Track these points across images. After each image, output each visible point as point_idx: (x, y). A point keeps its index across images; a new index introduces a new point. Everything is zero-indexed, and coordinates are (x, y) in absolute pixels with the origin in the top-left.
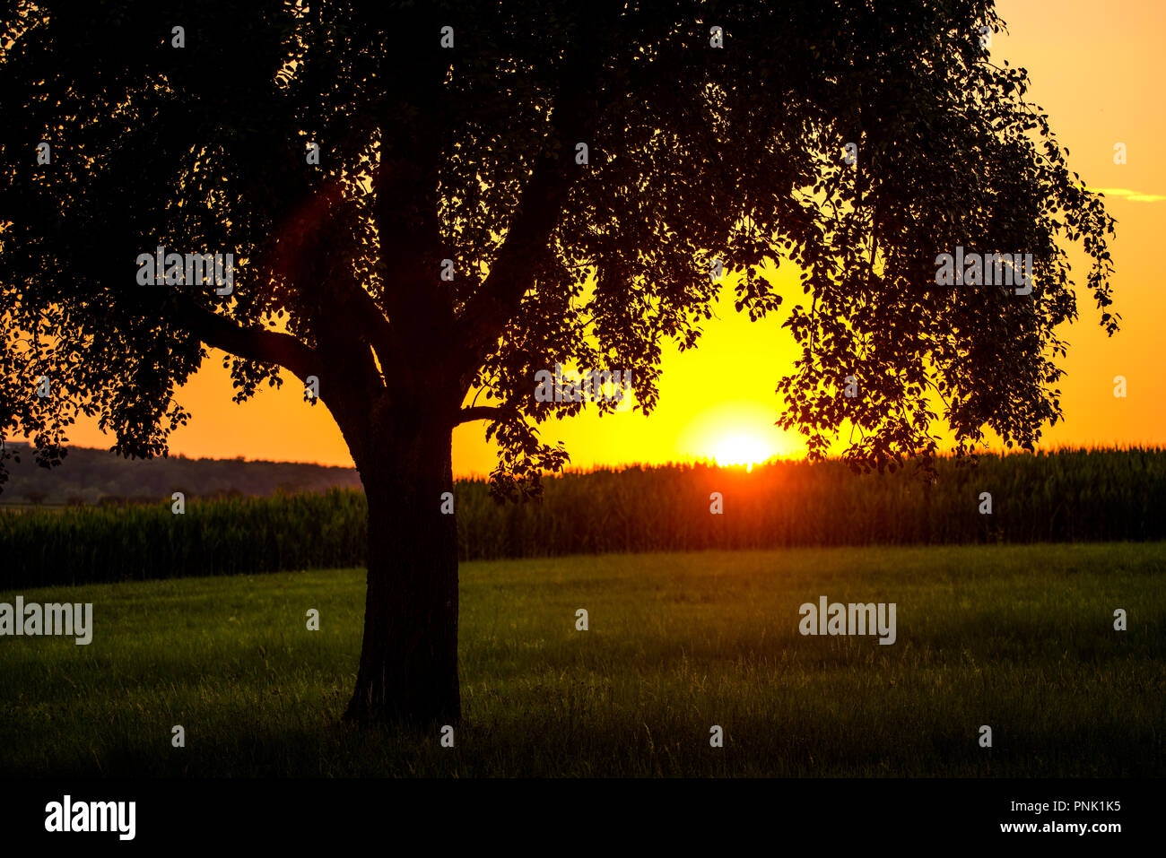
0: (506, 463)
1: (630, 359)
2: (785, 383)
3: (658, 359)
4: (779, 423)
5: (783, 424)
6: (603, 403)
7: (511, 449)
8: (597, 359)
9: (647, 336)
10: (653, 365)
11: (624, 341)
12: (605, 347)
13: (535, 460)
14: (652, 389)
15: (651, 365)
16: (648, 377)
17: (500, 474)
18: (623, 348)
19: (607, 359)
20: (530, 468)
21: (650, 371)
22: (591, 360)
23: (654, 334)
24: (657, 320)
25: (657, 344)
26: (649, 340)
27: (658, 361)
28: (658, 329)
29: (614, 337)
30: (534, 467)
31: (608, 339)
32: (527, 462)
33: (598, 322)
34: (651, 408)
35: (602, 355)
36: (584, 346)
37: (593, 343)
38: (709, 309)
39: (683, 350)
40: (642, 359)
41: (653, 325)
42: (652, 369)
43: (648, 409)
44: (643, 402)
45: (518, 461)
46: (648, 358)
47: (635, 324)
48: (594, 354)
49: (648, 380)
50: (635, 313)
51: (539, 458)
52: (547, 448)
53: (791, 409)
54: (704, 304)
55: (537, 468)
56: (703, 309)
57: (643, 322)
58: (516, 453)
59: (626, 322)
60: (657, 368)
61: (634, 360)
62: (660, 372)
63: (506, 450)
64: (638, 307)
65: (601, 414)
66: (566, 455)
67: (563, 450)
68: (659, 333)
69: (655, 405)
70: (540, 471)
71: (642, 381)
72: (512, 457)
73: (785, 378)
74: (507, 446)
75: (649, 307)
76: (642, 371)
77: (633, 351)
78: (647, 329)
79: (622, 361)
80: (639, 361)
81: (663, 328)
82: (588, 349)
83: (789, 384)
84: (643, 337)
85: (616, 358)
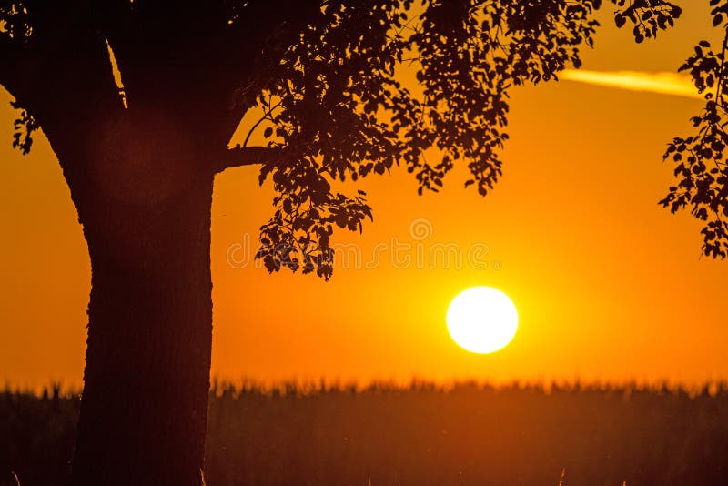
0: (284, 214)
1: (465, 116)
2: (677, 146)
3: (504, 119)
4: (665, 202)
5: (671, 203)
6: (424, 175)
7: (293, 196)
8: (420, 115)
9: (490, 85)
10: (497, 127)
11: (459, 90)
12: (432, 98)
13: (325, 212)
14: (493, 160)
15: (494, 127)
16: (489, 142)
17: (276, 228)
18: (456, 100)
19: (433, 115)
20: (317, 222)
21: (491, 135)
22: (412, 115)
23: (500, 83)
24: (506, 63)
25: (504, 98)
26: (494, 91)
27: (504, 122)
28: (506, 76)
29: (445, 84)
30: (323, 221)
31: (436, 87)
32: (314, 214)
33: (424, 63)
34: (490, 185)
35: (428, 110)
36: (403, 95)
37: (417, 92)
38: (578, 53)
39: (537, 82)
40: (482, 117)
41: (501, 70)
42: (495, 132)
43: (486, 187)
44: (480, 175)
45: (300, 212)
46: (490, 116)
47: (475, 69)
48: (417, 107)
49: (488, 147)
50: (476, 54)
51: (330, 210)
52: (342, 198)
53: (682, 184)
54: (573, 46)
55: (327, 223)
56: (570, 53)
57: (486, 66)
58: (299, 200)
59: (464, 65)
60: (501, 130)
61: (471, 117)
62: (505, 136)
63: (285, 196)
64: (481, 45)
65: (420, 192)
66: (367, 210)
67: (364, 203)
68: (507, 82)
69: (495, 180)
70: (330, 227)
71: (479, 148)
72: (294, 207)
73: (678, 140)
74: (288, 191)
75: (495, 45)
76: (480, 133)
77: (470, 105)
78: (492, 75)
79: (454, 117)
80: (477, 119)
81: (514, 75)
82: (408, 99)
83: (683, 148)
84: (485, 87)
85: (446, 114)
